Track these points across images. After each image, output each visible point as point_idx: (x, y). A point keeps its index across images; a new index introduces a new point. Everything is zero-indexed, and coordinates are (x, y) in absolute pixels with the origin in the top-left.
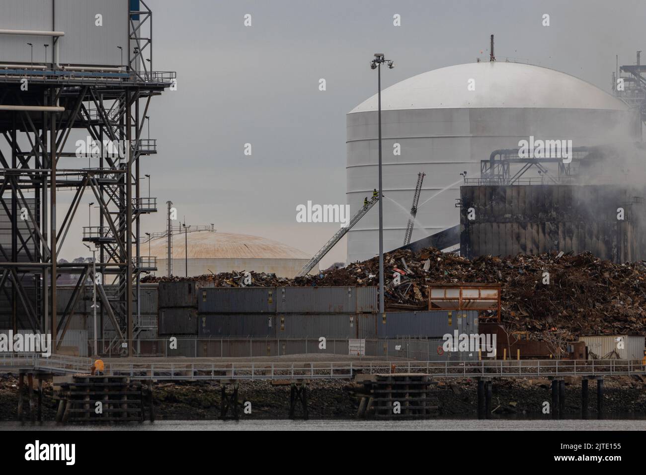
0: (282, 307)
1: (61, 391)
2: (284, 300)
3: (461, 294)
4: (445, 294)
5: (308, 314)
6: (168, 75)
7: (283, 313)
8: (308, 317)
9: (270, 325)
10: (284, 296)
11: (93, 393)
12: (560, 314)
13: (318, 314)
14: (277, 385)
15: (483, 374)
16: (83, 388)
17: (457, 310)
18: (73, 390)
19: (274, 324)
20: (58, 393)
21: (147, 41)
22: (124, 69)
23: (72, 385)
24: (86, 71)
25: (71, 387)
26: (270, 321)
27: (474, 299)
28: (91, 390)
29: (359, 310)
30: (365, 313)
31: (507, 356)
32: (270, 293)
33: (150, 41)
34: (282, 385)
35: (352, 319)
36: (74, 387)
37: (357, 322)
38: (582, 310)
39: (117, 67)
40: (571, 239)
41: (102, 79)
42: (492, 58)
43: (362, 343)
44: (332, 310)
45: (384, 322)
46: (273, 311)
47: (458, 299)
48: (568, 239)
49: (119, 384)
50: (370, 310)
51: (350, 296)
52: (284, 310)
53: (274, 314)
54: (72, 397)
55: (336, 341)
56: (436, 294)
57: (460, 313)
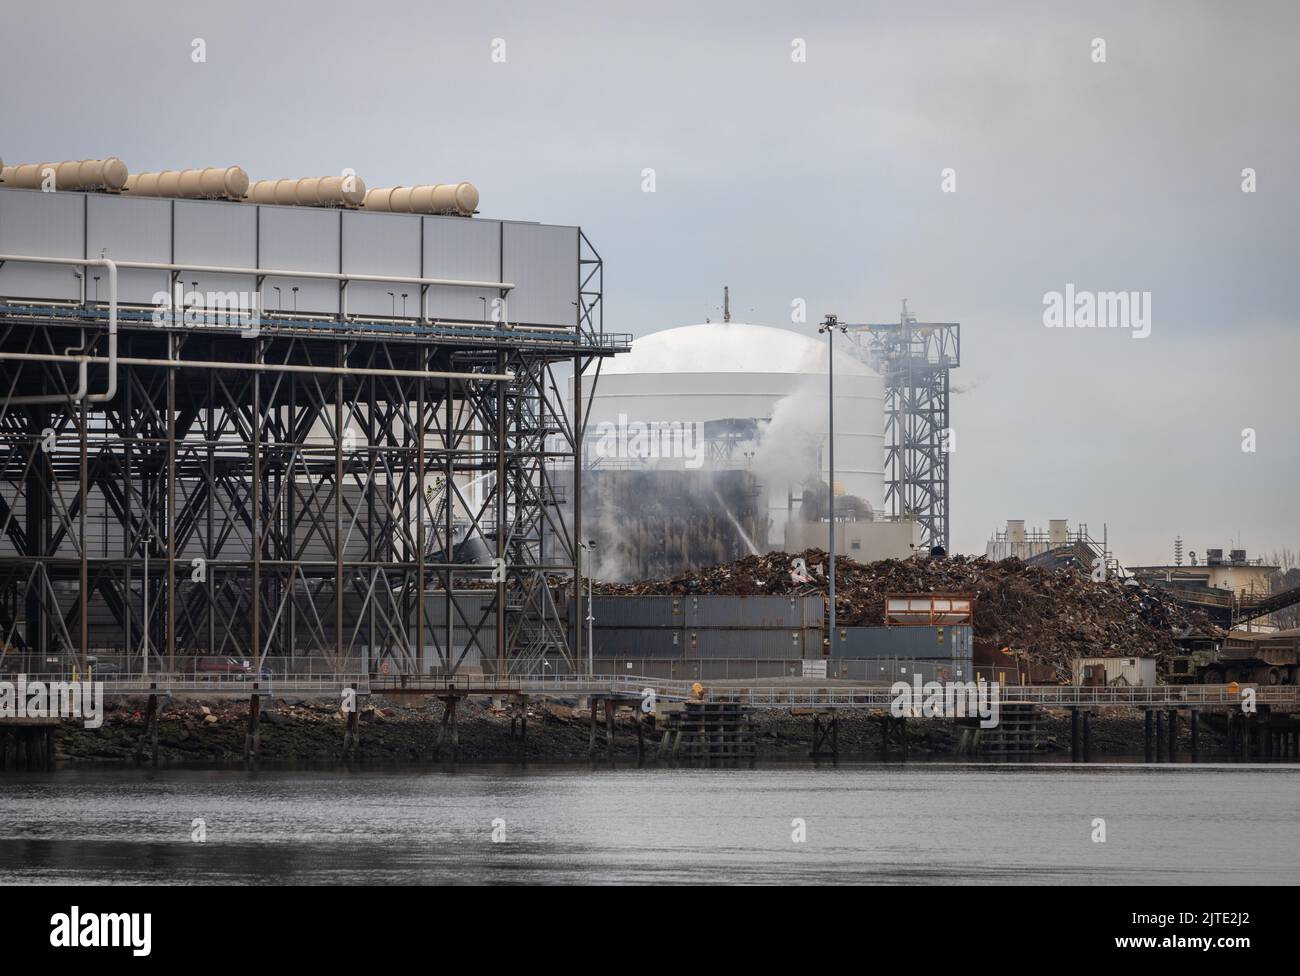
0: (693, 620)
1: (667, 720)
2: (697, 612)
3: (932, 606)
4: (909, 606)
5: (731, 628)
6: (623, 338)
7: (695, 628)
8: (732, 632)
9: (675, 642)
10: (696, 607)
11: (709, 723)
12: (1009, 631)
13: (747, 629)
14: (797, 715)
15: (1079, 703)
16: (698, 717)
17: (951, 626)
18: (685, 720)
19: (682, 640)
20: (663, 723)
21: (597, 296)
22: (574, 329)
23: (683, 713)
24: (535, 331)
25: (682, 716)
26: (676, 638)
27: (945, 612)
28: (706, 720)
29: (805, 625)
30: (811, 628)
31: (1026, 683)
32: (676, 602)
33: (600, 296)
34: (802, 715)
35: (796, 635)
36: (686, 716)
37: (803, 639)
38: (1030, 626)
39: (564, 327)
40: (681, 538)
41: (532, 341)
42: (727, 318)
43: (822, 665)
44: (767, 625)
45: (844, 639)
46: (680, 624)
47: (928, 612)
48: (676, 537)
49: (734, 712)
50: (817, 625)
51: (793, 607)
52: (695, 623)
53: (682, 628)
54: (685, 728)
55: (759, 662)
56: (895, 606)
57: (954, 629)
